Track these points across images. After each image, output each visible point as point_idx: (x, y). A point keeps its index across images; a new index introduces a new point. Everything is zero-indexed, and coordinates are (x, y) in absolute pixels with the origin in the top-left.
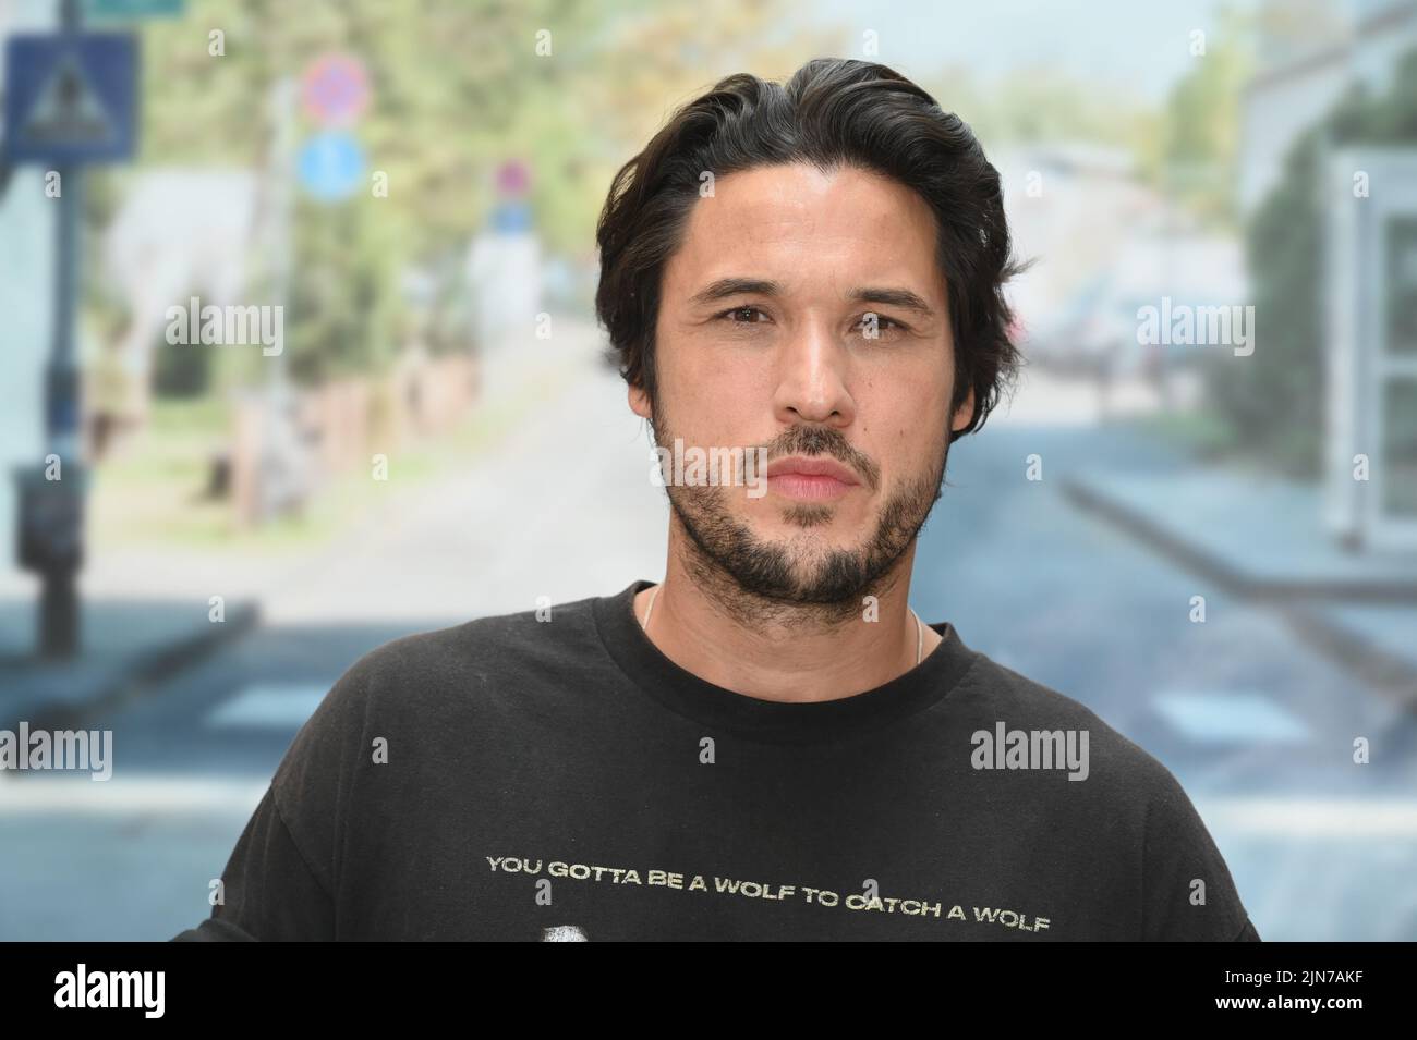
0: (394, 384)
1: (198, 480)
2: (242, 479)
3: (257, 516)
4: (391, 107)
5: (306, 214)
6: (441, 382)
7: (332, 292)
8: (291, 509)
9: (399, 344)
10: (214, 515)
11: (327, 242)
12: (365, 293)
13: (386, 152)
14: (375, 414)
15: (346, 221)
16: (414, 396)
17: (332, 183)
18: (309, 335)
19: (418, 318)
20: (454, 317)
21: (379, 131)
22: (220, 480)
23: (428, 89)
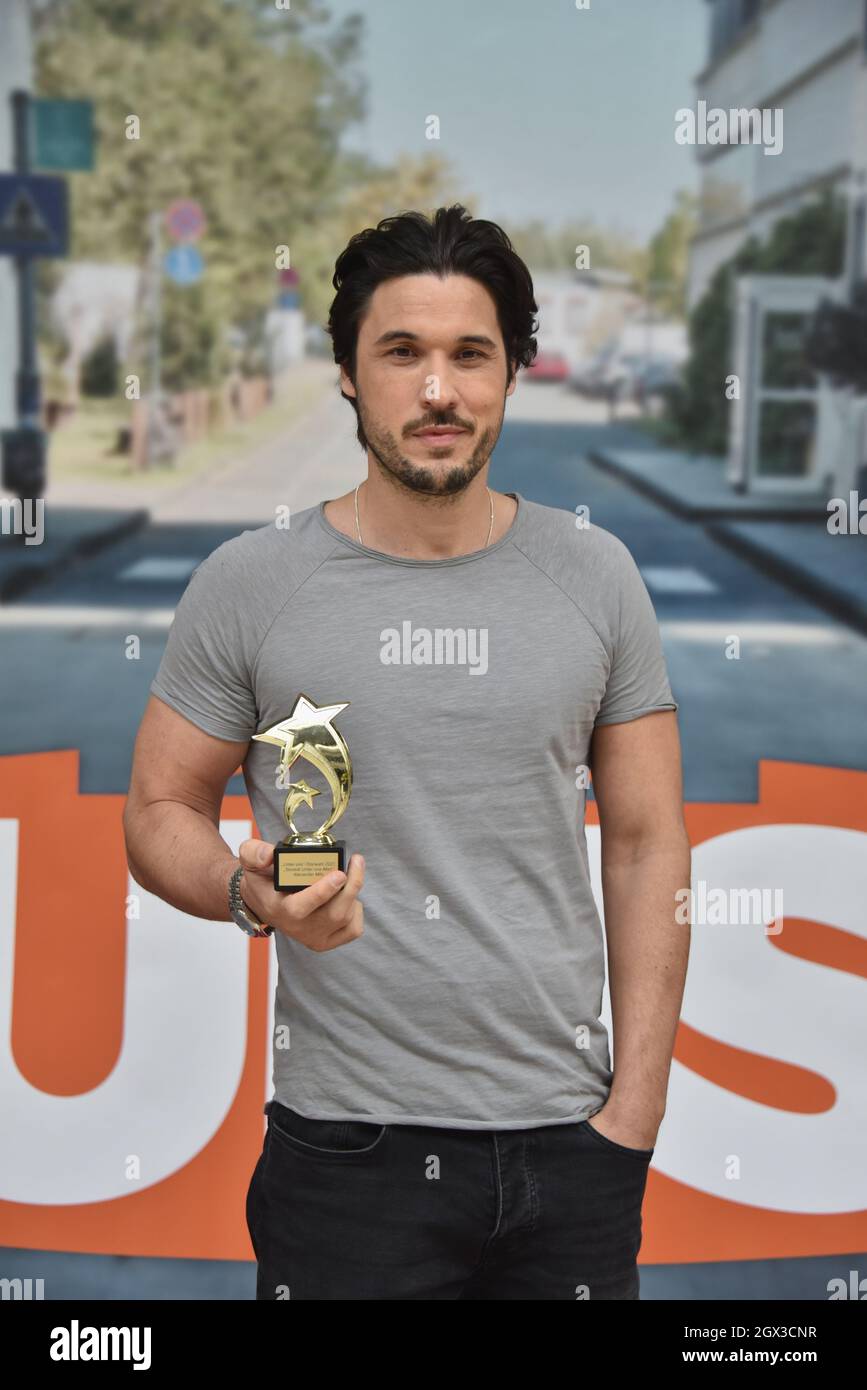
0: (224, 392)
1: (111, 443)
2: (138, 443)
3: (145, 464)
4: (219, 233)
5: (170, 291)
6: (251, 391)
7: (186, 337)
8: (167, 459)
9: (226, 370)
10: (120, 462)
11: (183, 309)
12: (206, 339)
13: (216, 259)
14: (213, 408)
15: (194, 297)
16: (235, 399)
17: (185, 274)
18: (173, 363)
19: (237, 355)
20: (258, 354)
21: (212, 247)
22: (124, 442)
23: (239, 223)
